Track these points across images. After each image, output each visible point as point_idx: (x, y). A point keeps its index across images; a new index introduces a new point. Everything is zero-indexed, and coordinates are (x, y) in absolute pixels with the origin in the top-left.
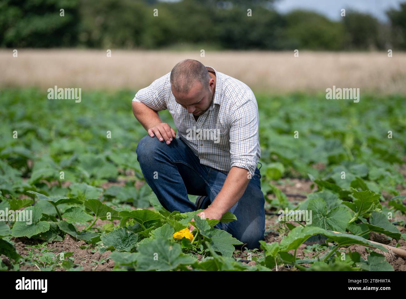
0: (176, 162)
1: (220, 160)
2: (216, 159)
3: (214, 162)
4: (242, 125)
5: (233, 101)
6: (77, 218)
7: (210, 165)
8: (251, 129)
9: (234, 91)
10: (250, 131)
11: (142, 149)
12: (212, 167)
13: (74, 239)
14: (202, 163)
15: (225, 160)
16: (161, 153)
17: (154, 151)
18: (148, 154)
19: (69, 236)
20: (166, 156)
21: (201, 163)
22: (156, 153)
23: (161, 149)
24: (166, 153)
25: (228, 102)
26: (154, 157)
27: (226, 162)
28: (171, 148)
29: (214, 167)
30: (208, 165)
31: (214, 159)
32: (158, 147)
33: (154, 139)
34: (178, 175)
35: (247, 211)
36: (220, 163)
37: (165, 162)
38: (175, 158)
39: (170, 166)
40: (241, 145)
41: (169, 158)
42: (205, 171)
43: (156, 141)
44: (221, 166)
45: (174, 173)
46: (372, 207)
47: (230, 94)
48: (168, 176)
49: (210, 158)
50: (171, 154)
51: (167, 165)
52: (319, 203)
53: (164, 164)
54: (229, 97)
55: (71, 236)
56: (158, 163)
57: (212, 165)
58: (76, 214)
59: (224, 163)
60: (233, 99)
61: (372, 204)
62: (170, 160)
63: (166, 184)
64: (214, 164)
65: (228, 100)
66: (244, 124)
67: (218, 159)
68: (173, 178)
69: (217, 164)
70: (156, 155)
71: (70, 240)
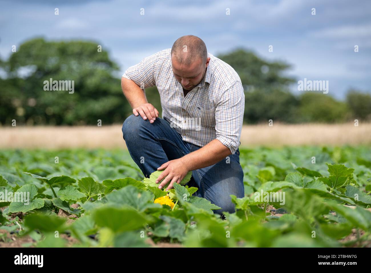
0: (160, 139)
1: (201, 137)
2: (197, 136)
3: (196, 139)
4: (231, 105)
5: (223, 81)
6: (70, 195)
7: (192, 142)
8: (238, 110)
9: (223, 72)
10: (237, 112)
11: (127, 128)
12: (194, 143)
13: (67, 213)
14: (185, 140)
15: (206, 137)
16: (145, 131)
17: (138, 129)
18: (133, 131)
19: (62, 211)
20: (150, 134)
21: (183, 140)
22: (141, 130)
23: (145, 127)
24: (150, 131)
25: (218, 82)
26: (139, 134)
27: (207, 139)
28: (155, 126)
29: (195, 144)
30: (190, 141)
31: (196, 136)
32: (142, 125)
33: (138, 117)
34: (162, 151)
35: (227, 183)
36: (202, 140)
37: (150, 139)
38: (158, 135)
39: (155, 142)
40: (228, 125)
41: (153, 135)
42: (188, 148)
43: (140, 119)
44: (202, 143)
45: (158, 149)
46: (347, 182)
47: (219, 74)
48: (152, 152)
49: (192, 135)
50: (155, 131)
51: (151, 142)
52: (295, 177)
53: (148, 141)
54: (219, 77)
55: (64, 211)
56: (143, 140)
57: (194, 142)
58: (70, 192)
59: (205, 140)
60: (222, 79)
61: (347, 180)
62: (154, 138)
63: (151, 160)
64: (195, 141)
65: (217, 79)
66: (232, 105)
67: (199, 136)
68: (157, 154)
69: (199, 141)
70: (141, 132)
71: (63, 215)
